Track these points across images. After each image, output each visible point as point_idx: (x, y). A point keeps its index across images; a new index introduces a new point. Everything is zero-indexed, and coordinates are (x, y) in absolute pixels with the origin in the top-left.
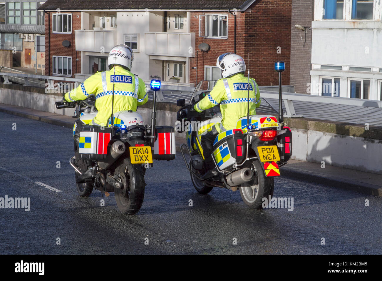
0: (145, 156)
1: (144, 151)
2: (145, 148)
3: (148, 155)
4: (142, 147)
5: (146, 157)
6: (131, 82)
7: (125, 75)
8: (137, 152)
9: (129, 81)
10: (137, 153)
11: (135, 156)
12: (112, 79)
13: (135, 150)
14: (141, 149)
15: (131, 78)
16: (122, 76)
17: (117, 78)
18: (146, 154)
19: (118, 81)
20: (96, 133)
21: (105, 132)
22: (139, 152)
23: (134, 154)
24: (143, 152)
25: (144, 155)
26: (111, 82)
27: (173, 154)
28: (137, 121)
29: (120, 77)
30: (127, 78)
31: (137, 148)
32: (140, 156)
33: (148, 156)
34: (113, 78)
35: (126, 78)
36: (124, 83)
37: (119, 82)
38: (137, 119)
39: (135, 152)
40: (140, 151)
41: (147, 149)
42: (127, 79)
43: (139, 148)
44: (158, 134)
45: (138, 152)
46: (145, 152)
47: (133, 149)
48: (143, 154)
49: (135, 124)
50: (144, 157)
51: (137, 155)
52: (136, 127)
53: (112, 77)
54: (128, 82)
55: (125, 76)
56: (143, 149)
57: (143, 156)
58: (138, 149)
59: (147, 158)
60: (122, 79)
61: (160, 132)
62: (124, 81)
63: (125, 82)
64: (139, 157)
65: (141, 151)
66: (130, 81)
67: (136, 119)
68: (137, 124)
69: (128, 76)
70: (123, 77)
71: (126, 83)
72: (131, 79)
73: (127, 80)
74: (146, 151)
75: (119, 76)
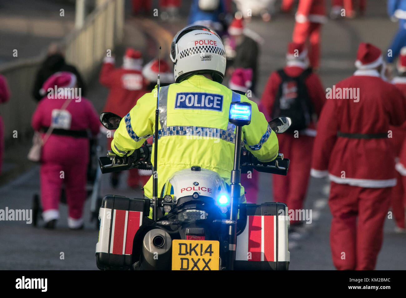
0: (203, 260)
1: (204, 250)
2: (206, 243)
3: (210, 257)
4: (200, 242)
5: (207, 262)
6: (219, 107)
7: (208, 92)
8: (188, 251)
9: (215, 106)
10: (187, 253)
11: (182, 259)
12: (179, 100)
13: (183, 247)
14: (197, 245)
15: (220, 98)
16: (200, 95)
17: (190, 99)
18: (207, 257)
19: (190, 105)
20: (111, 210)
21: (128, 210)
22: (193, 252)
23: (180, 254)
24: (201, 251)
25: (201, 258)
26: (176, 107)
27: (279, 260)
28: (197, 188)
29: (196, 96)
30: (212, 98)
31: (188, 242)
32: (192, 259)
33: (210, 260)
34: (182, 98)
35: (209, 98)
36: (203, 111)
37: (193, 107)
38: (198, 184)
39: (183, 251)
40: (194, 249)
41: (210, 246)
42: (210, 101)
43: (194, 243)
44: (248, 217)
45: (191, 250)
46: (206, 252)
47: (180, 244)
48: (201, 255)
49: (191, 193)
50: (201, 261)
51: (187, 256)
52: (193, 200)
53: (180, 96)
54: (212, 108)
55: (206, 95)
56: (202, 245)
57: (199, 259)
58: (191, 245)
59: (209, 265)
60: (199, 101)
61: (252, 214)
62: (203, 105)
63: (205, 107)
64: (191, 261)
65: (198, 249)
66: (217, 105)
67: (196, 184)
68: (195, 193)
69: (214, 96)
70: (203, 97)
71: (207, 111)
72: (221, 101)
73: (211, 104)
74: (209, 250)
75: (194, 94)
